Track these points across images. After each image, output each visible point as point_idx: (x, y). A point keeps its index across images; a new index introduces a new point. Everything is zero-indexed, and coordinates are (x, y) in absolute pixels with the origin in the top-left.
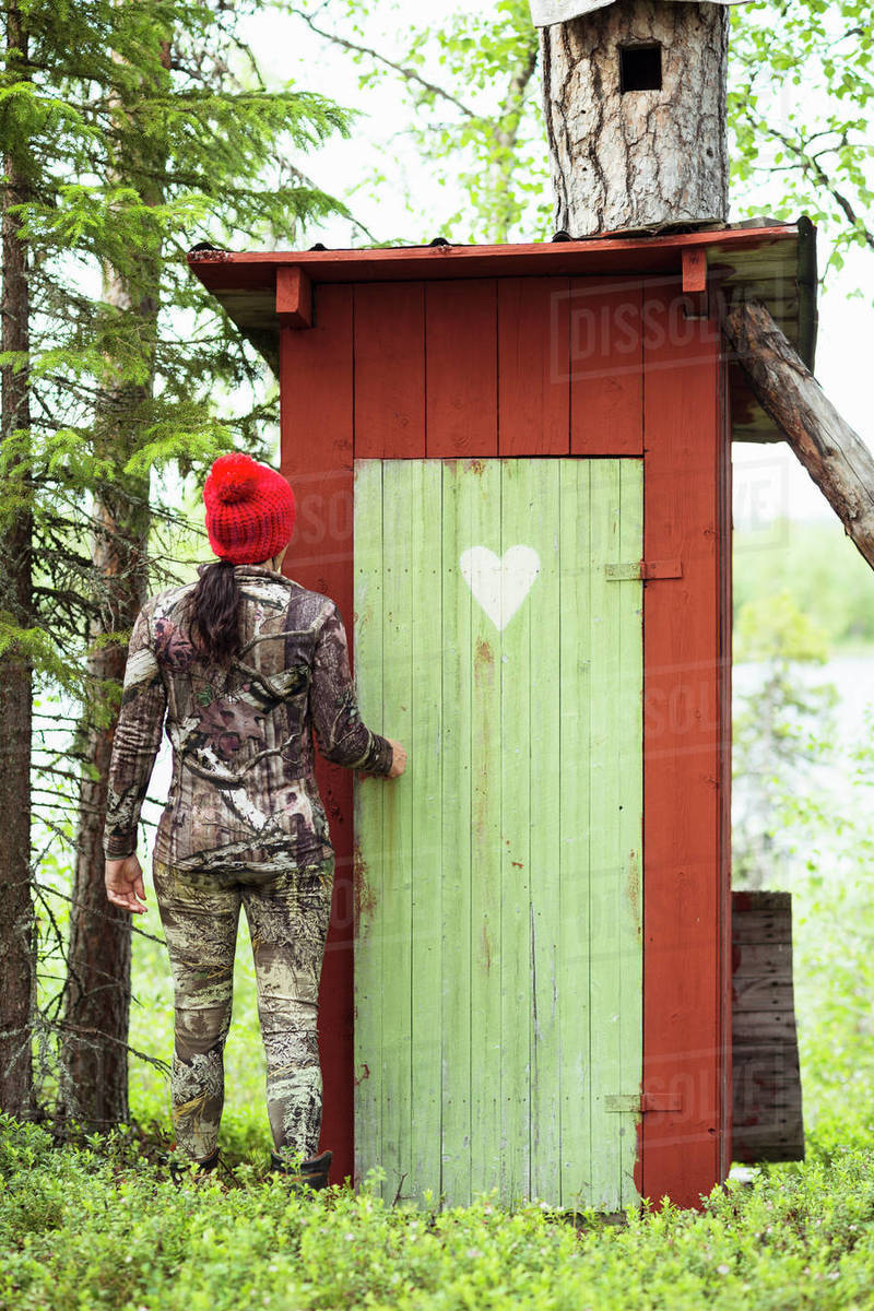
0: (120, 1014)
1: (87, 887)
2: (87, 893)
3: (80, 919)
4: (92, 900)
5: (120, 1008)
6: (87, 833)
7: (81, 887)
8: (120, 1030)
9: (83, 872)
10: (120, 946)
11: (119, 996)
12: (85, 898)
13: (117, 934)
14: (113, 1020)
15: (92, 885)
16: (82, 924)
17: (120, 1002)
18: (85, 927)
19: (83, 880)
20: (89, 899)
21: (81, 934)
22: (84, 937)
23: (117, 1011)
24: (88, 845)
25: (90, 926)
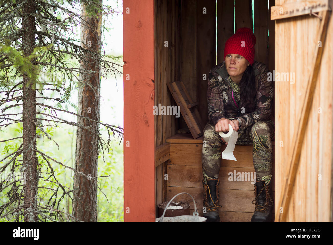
0: (93, 196)
1: (80, 150)
2: (80, 152)
3: (77, 162)
4: (81, 155)
5: (93, 195)
6: (79, 130)
7: (78, 150)
8: (93, 202)
9: (78, 144)
10: (92, 172)
11: (93, 191)
12: (79, 154)
13: (91, 167)
14: (90, 199)
15: (81, 149)
16: (78, 164)
17: (92, 192)
18: (79, 164)
19: (78, 147)
20: (80, 154)
21: (78, 167)
22: (79, 168)
23: (92, 196)
24: (80, 134)
25: (81, 164)
